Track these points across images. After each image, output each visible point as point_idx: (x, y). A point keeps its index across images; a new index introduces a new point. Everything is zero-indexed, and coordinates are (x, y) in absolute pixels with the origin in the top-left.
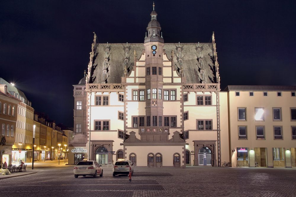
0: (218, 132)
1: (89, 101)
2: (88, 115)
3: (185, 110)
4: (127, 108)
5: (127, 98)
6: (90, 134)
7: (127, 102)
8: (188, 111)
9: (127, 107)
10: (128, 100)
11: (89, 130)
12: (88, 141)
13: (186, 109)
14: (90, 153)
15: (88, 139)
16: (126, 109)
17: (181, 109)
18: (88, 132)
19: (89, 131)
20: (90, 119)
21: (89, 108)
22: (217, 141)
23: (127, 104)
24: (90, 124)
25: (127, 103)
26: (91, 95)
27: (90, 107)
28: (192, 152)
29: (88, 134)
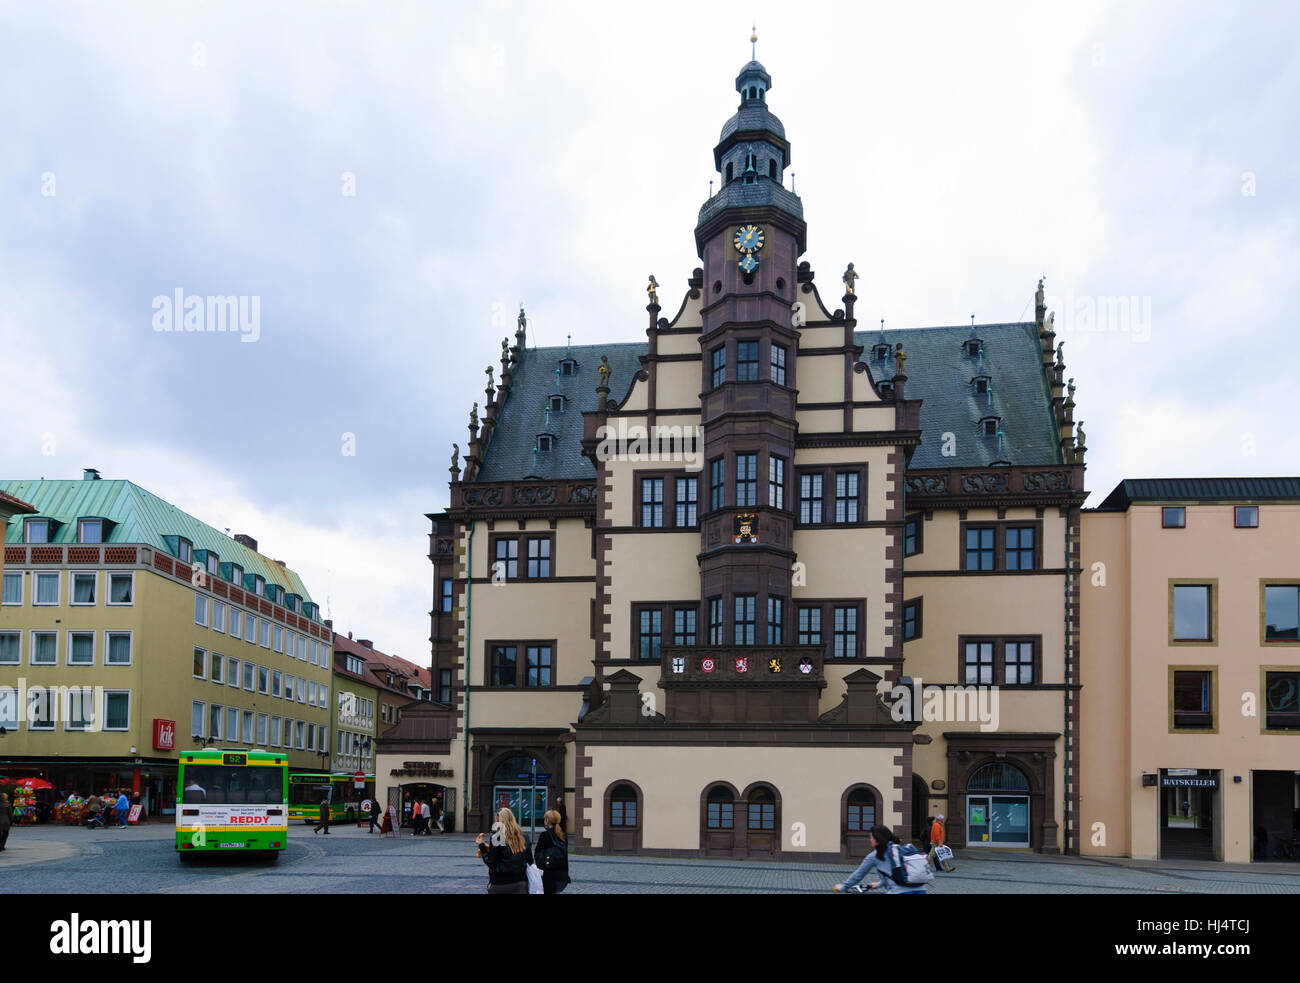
0: (1071, 697)
1: (464, 559)
2: (460, 619)
3: (909, 594)
4: (610, 563)
5: (608, 514)
6: (468, 700)
7: (607, 536)
8: (922, 597)
9: (606, 559)
10: (614, 525)
11: (465, 684)
12: (461, 730)
13: (912, 589)
14: (466, 782)
15: (461, 722)
16: (606, 567)
17: (890, 564)
18: (460, 694)
19: (463, 689)
20: (466, 636)
21: (463, 592)
22: (1062, 738)
23: (608, 545)
24: (468, 659)
25: (610, 540)
26: (470, 532)
27: (466, 586)
28: (933, 784)
29: (460, 700)
